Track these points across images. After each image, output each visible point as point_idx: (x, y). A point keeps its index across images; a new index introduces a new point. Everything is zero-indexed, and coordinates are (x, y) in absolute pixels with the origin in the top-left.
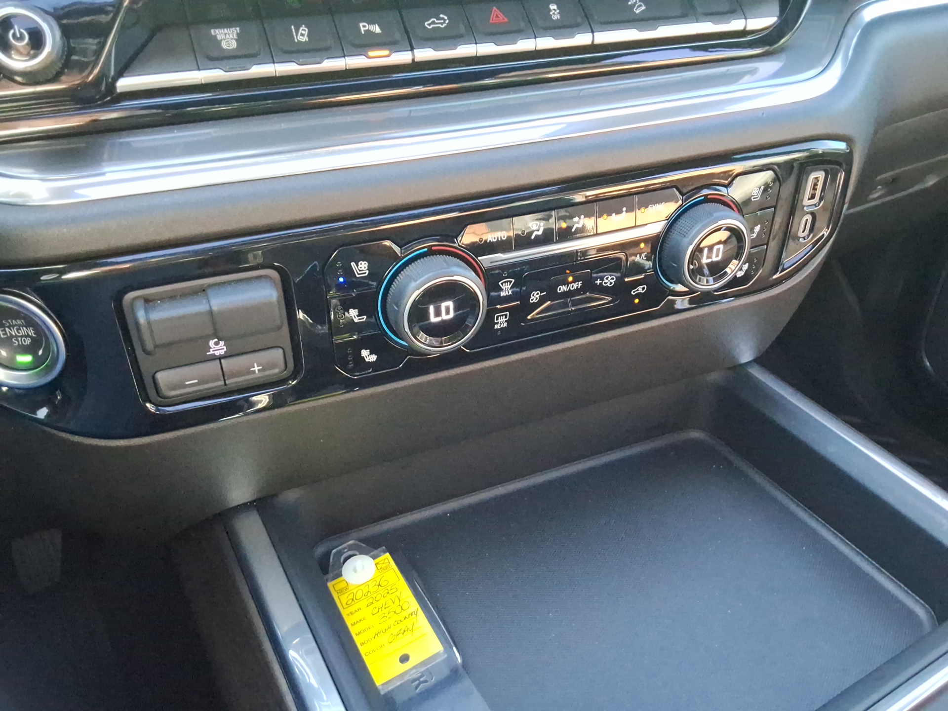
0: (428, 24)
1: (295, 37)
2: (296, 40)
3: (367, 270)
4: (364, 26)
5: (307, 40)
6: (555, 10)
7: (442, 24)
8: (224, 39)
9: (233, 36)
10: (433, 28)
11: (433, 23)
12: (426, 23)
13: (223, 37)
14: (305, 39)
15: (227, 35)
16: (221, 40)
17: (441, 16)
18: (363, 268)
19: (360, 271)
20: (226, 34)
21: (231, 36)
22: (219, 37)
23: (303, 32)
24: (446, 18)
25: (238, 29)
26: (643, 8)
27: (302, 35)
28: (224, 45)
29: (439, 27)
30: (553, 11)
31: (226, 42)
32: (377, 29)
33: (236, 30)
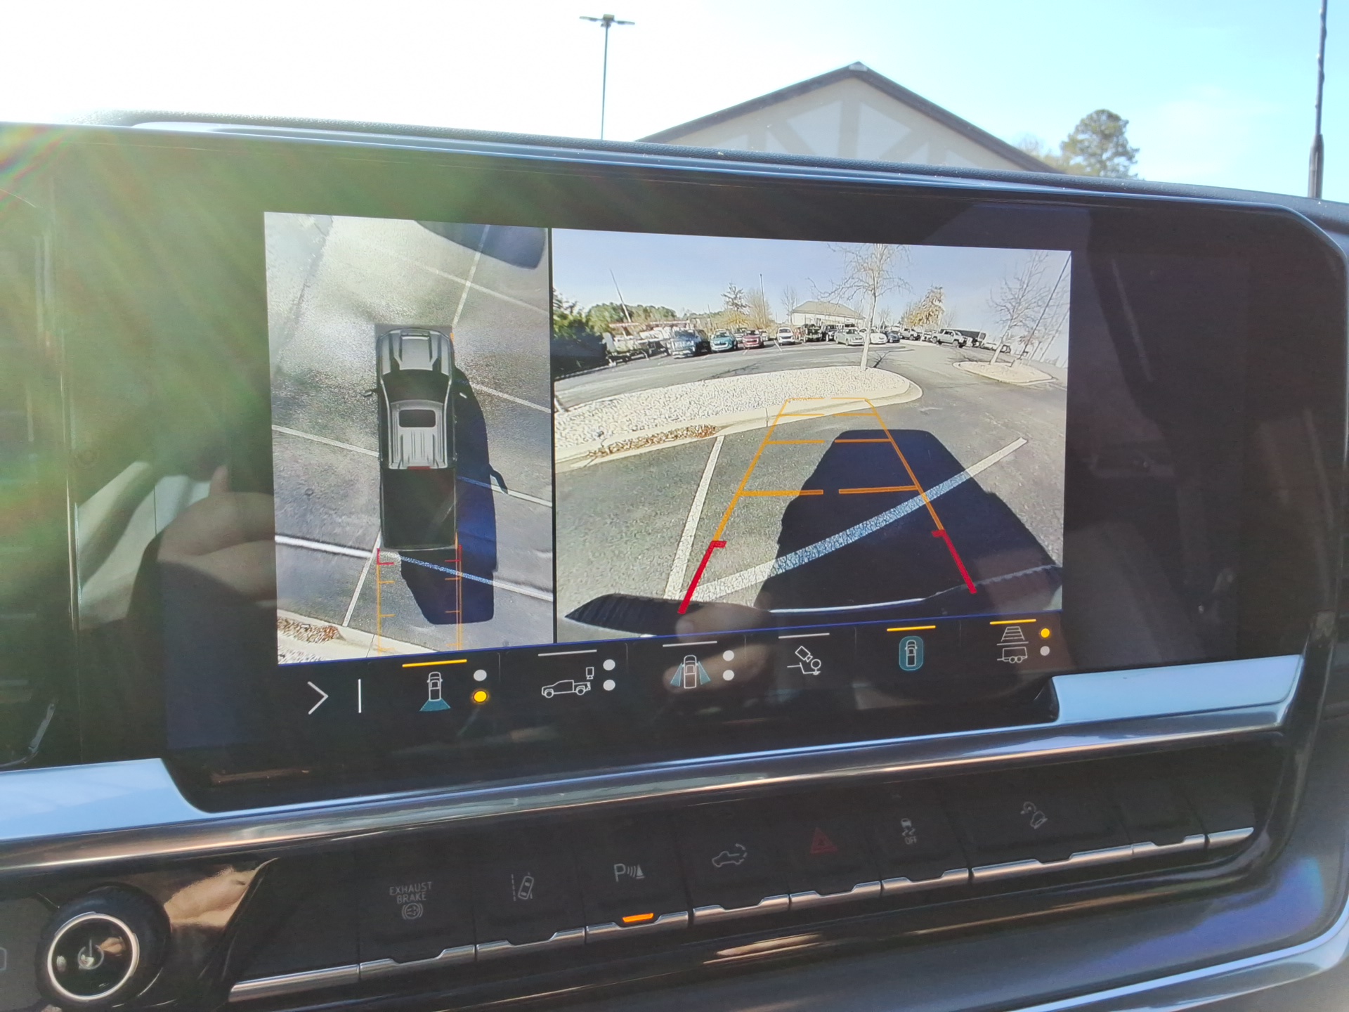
0: (716, 861)
1: (514, 893)
2: (515, 898)
4: (620, 869)
5: (531, 898)
6: (908, 828)
7: (737, 859)
8: (406, 903)
9: (421, 896)
11: (725, 858)
12: (713, 859)
13: (405, 899)
14: (527, 896)
15: (412, 896)
16: (402, 904)
17: (737, 845)
20: (409, 895)
21: (417, 897)
22: (399, 900)
23: (527, 884)
24: (744, 848)
25: (430, 883)
26: (1044, 820)
27: (526, 889)
28: (405, 914)
29: (734, 864)
30: (907, 831)
31: (408, 908)
32: (638, 873)
33: (427, 885)
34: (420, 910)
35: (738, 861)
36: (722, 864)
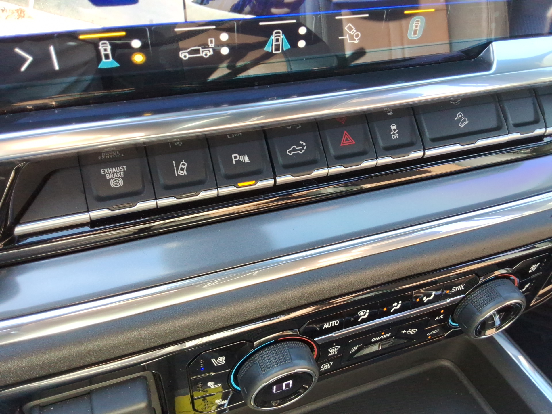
0: (289, 152)
1: (176, 171)
2: (176, 175)
3: (224, 361)
4: (236, 157)
5: (186, 174)
6: (394, 130)
7: (301, 150)
8: (112, 178)
9: (120, 174)
10: (293, 154)
11: (294, 150)
12: (288, 151)
13: (111, 176)
14: (185, 172)
15: (115, 174)
16: (110, 179)
17: (301, 142)
18: (221, 360)
19: (218, 362)
20: (113, 173)
21: (119, 174)
22: (108, 177)
23: (183, 167)
24: (304, 144)
25: (125, 167)
26: (467, 122)
27: (182, 169)
28: (112, 184)
29: (299, 153)
30: (393, 131)
31: (114, 181)
32: (246, 159)
33: (123, 168)
34: (121, 183)
35: (301, 151)
36: (292, 153)
